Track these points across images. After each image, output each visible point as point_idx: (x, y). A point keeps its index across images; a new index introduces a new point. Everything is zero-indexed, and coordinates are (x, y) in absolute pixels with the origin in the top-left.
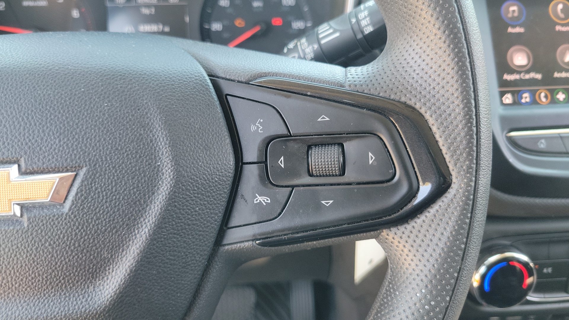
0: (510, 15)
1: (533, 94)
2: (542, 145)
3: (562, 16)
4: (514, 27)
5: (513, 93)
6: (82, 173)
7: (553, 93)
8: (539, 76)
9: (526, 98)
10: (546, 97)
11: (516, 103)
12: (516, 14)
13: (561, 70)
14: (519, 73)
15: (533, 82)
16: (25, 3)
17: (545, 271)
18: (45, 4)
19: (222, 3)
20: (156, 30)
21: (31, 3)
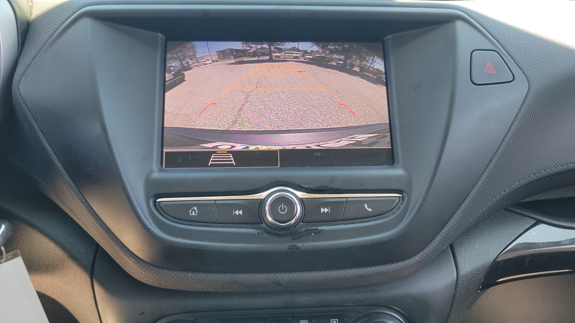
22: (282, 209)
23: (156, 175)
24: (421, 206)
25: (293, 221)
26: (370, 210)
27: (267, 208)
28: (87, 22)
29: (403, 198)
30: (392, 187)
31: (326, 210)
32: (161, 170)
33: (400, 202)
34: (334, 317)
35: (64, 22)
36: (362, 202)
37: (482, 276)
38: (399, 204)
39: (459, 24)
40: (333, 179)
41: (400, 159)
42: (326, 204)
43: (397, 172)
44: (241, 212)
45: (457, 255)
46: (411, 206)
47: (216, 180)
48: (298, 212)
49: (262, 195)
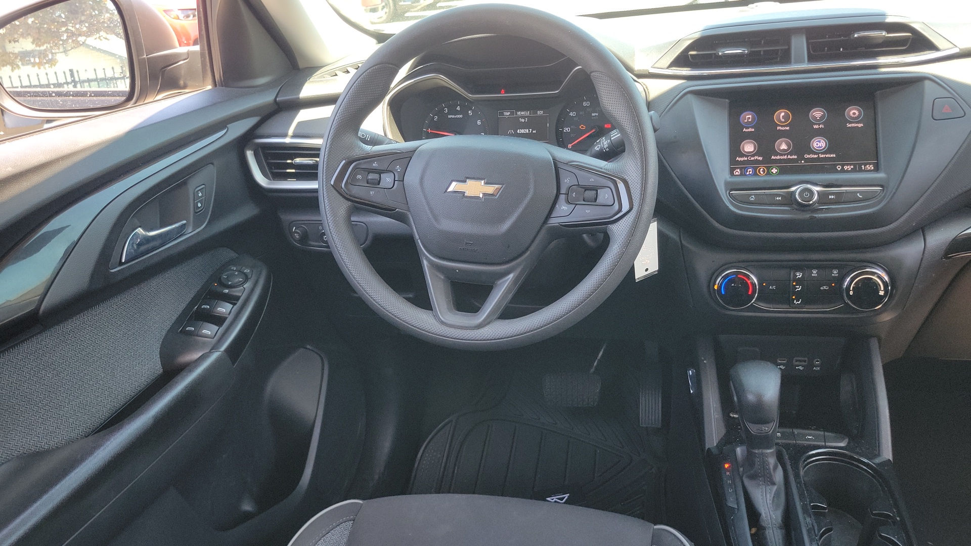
0: (746, 121)
1: (755, 169)
2: (752, 199)
3: (783, 120)
4: (747, 128)
5: (741, 169)
6: (504, 186)
7: (768, 168)
8: (761, 158)
9: (750, 171)
10: (764, 171)
11: (743, 174)
12: (750, 120)
13: (777, 154)
14: (747, 156)
15: (757, 162)
16: (450, 117)
17: (771, 288)
18: (461, 116)
19: (571, 114)
20: (527, 132)
21: (453, 116)
22: (806, 195)
23: (729, 180)
24: (895, 193)
25: (811, 202)
26: (861, 197)
27: (797, 196)
28: (689, 96)
29: (883, 190)
30: (876, 184)
31: (833, 197)
32: (730, 178)
33: (882, 192)
34: (836, 268)
35: (675, 97)
36: (856, 192)
37: (944, 248)
38: (881, 194)
39: (927, 83)
40: (837, 180)
41: (882, 167)
42: (832, 193)
43: (881, 175)
44: (780, 198)
45: (927, 236)
46: (888, 194)
47: (765, 181)
48: (816, 198)
49: (793, 189)
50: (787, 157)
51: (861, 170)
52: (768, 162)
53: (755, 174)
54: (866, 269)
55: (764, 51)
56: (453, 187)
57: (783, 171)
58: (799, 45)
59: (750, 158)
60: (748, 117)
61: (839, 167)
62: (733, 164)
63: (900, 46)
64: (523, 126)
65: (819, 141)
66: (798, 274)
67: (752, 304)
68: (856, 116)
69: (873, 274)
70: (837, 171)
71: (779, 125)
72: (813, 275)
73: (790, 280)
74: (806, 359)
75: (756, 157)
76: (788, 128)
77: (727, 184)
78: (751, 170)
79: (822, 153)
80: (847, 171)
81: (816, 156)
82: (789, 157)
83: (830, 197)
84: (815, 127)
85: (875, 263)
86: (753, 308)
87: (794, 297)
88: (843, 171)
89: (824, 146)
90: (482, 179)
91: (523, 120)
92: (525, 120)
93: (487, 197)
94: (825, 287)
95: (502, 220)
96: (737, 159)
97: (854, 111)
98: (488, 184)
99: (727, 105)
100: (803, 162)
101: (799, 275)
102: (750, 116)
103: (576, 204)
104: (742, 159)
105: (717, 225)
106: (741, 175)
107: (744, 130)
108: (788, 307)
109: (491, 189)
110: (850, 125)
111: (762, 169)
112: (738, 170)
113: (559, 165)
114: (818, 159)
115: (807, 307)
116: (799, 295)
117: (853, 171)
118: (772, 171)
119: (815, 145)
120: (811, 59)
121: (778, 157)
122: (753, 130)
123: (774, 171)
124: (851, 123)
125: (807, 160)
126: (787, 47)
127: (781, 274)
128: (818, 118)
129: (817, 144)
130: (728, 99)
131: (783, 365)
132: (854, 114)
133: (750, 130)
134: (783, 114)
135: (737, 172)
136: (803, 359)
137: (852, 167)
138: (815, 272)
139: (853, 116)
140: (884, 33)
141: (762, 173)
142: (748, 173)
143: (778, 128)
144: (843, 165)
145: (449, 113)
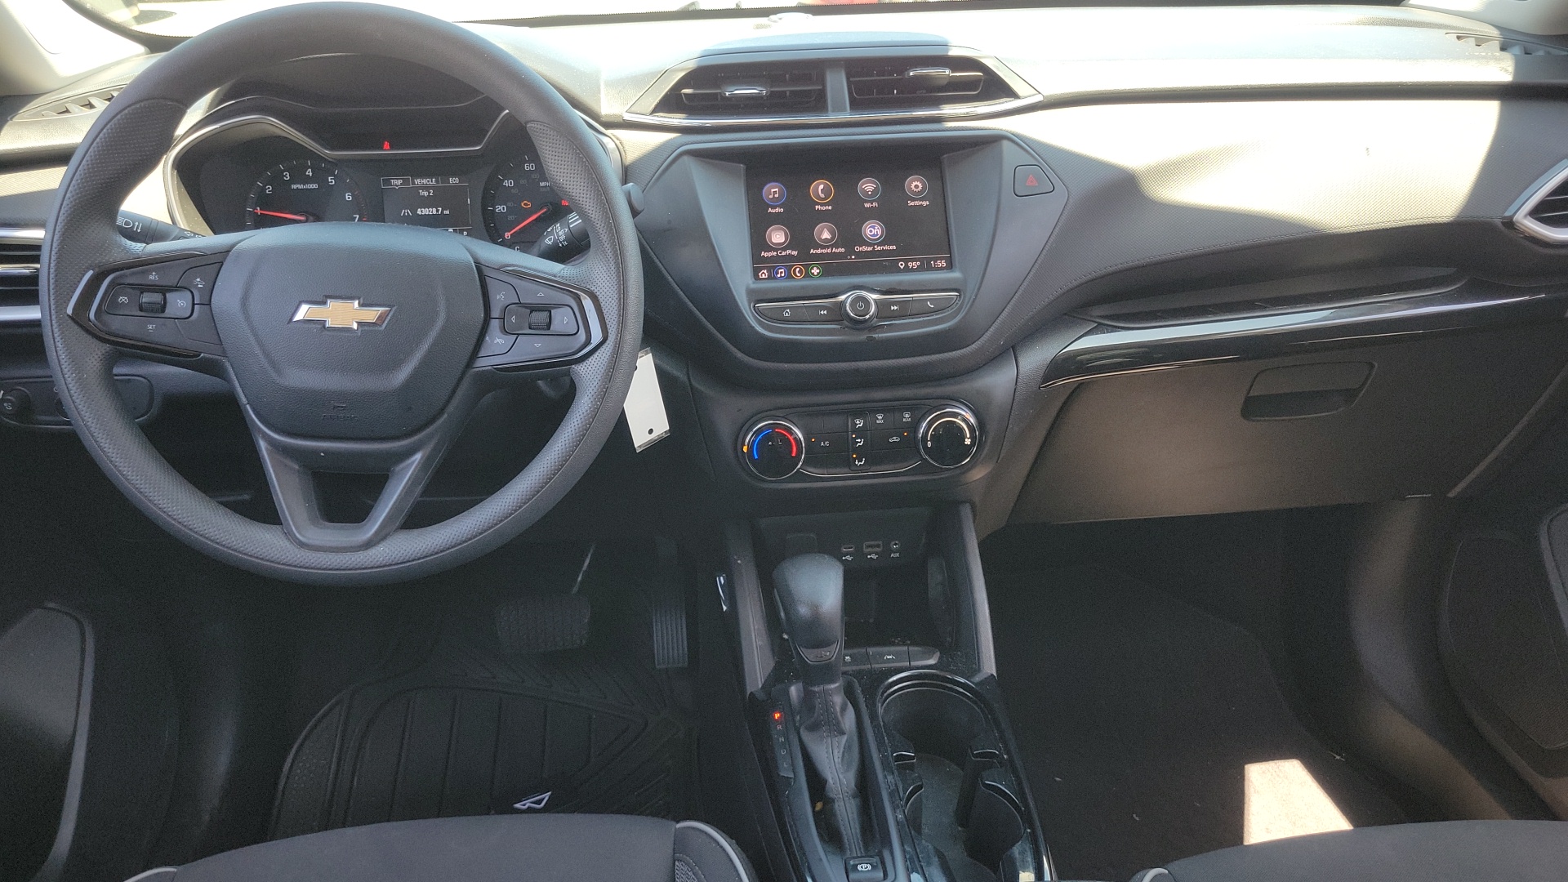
0: (771, 197)
1: (789, 268)
2: (787, 314)
3: (823, 196)
4: (774, 207)
5: (769, 269)
6: (394, 309)
7: (807, 267)
8: (795, 253)
9: (782, 272)
10: (800, 271)
11: (771, 277)
12: (777, 196)
13: (818, 246)
14: (776, 250)
15: (790, 258)
16: (294, 187)
17: (822, 444)
18: (315, 186)
19: (506, 183)
20: (435, 212)
21: (300, 187)
22: (860, 306)
23: (753, 286)
24: (974, 300)
25: (868, 317)
26: (932, 307)
27: (848, 308)
28: (685, 158)
29: (960, 296)
30: (951, 287)
31: (895, 308)
32: (754, 283)
33: (958, 299)
34: (907, 410)
35: (666, 160)
36: (925, 300)
37: (1041, 373)
38: (957, 302)
39: (1005, 143)
40: (900, 283)
41: (957, 265)
42: (895, 303)
43: (956, 275)
44: (825, 312)
45: (1019, 359)
46: (967, 301)
47: (803, 288)
48: (873, 309)
49: (842, 298)
50: (832, 250)
51: (930, 269)
52: (806, 258)
53: (789, 277)
54: (945, 409)
55: (791, 92)
56: (303, 312)
57: (827, 272)
58: (837, 85)
59: (781, 253)
60: (773, 190)
61: (902, 265)
62: (758, 262)
63: (970, 90)
64: (427, 202)
65: (873, 227)
66: (858, 422)
67: (798, 470)
68: (917, 190)
69: (956, 415)
70: (899, 271)
71: (818, 204)
72: (878, 422)
73: (847, 432)
74: (880, 543)
75: (788, 252)
76: (830, 208)
77: (751, 292)
78: (782, 270)
79: (879, 244)
80: (912, 270)
81: (870, 249)
82: (834, 250)
83: (892, 308)
84: (867, 205)
85: (955, 399)
86: (800, 478)
87: (854, 456)
88: (907, 270)
89: (880, 234)
90: (352, 298)
91: (426, 194)
92: (429, 193)
93: (366, 328)
94: (894, 438)
95: (396, 364)
96: (763, 254)
97: (916, 183)
98: (366, 306)
99: (743, 172)
100: (853, 257)
101: (860, 423)
102: (777, 189)
103: (518, 334)
104: (770, 254)
105: (739, 355)
106: (769, 278)
107: (770, 210)
108: (846, 470)
109: (371, 314)
110: (912, 204)
111: (798, 269)
112: (765, 271)
113: (486, 272)
114: (873, 253)
115: (873, 468)
116: (861, 451)
117: (920, 269)
118: (813, 271)
119: (868, 232)
120: (855, 105)
121: (819, 251)
122: (782, 210)
123: (815, 271)
124: (913, 200)
125: (860, 254)
126: (820, 88)
127: (834, 423)
128: (870, 193)
129: (871, 231)
130: (742, 163)
131: (850, 554)
132: (916, 186)
133: (778, 210)
134: (821, 187)
135: (764, 274)
136: (876, 543)
137: (919, 263)
138: (880, 417)
139: (913, 188)
140: (947, 72)
141: (799, 275)
142: (779, 276)
143: (817, 207)
144: (906, 261)
145: (293, 181)
